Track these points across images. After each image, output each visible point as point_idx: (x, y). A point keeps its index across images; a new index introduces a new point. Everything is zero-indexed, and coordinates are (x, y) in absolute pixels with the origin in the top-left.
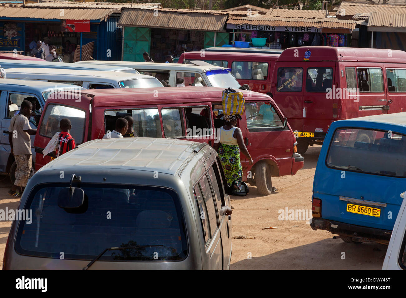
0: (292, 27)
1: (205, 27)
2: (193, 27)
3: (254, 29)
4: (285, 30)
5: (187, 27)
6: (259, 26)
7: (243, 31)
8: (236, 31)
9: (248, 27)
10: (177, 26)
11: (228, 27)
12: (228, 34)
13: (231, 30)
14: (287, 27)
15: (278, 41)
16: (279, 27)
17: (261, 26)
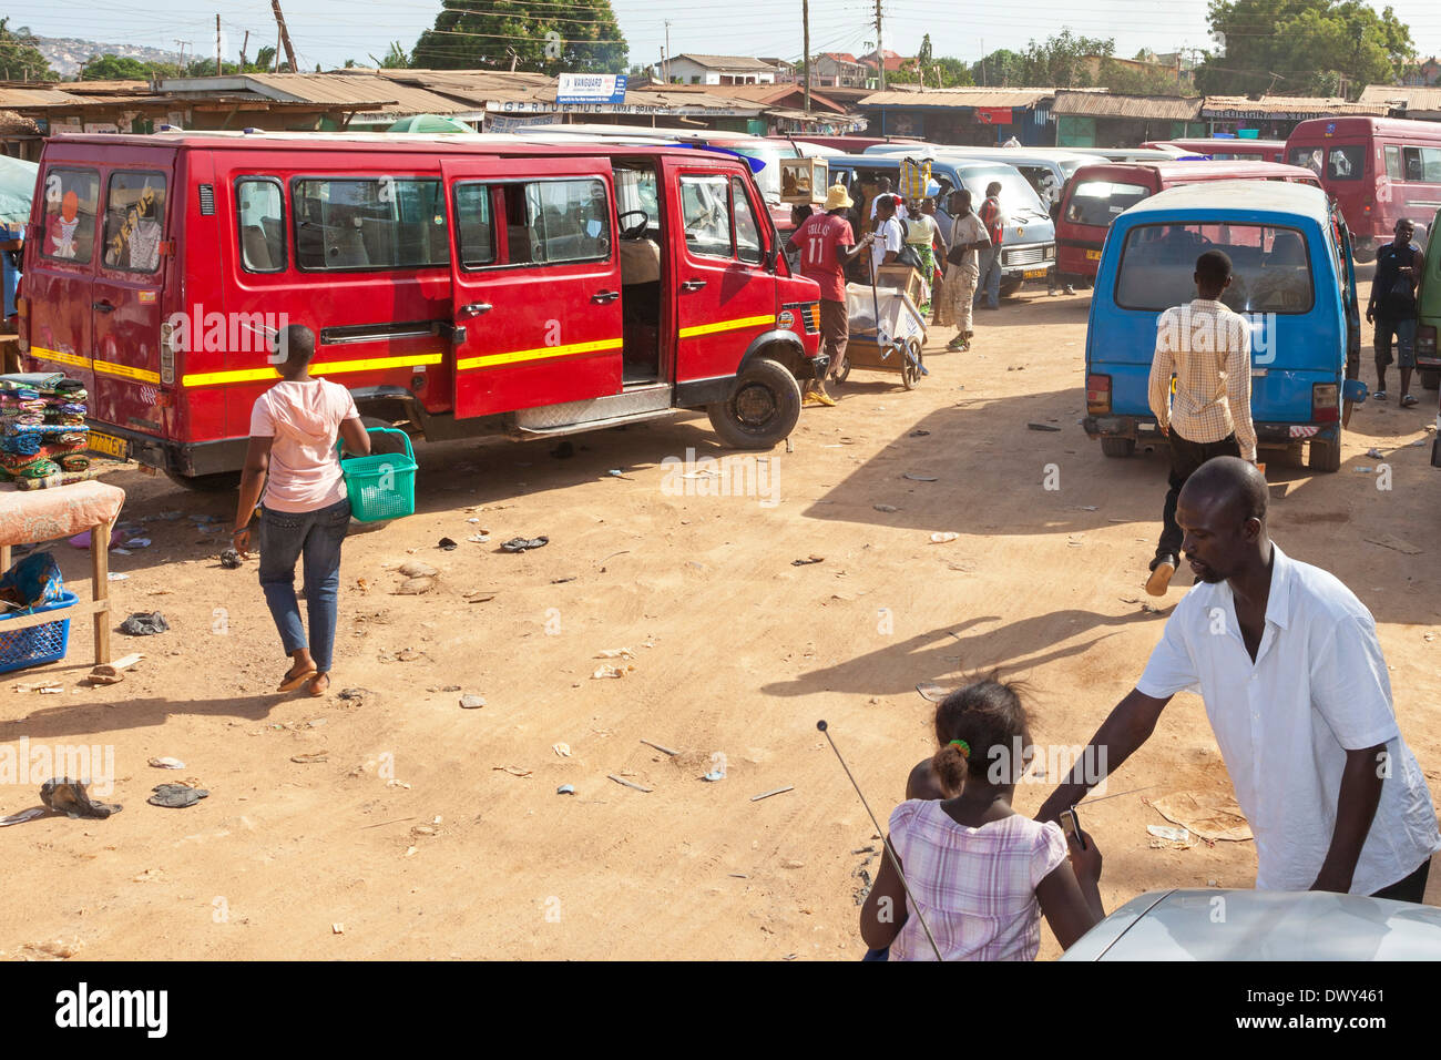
0: (1296, 113)
1: (1172, 115)
2: (1156, 115)
3: (1242, 116)
4: (1285, 117)
5: (1146, 115)
6: (1249, 112)
7: (1225, 119)
8: (1215, 119)
9: (1233, 114)
10: (1133, 114)
11: (1205, 114)
12: (1203, 126)
13: (1209, 119)
14: (1288, 113)
15: (1276, 133)
16: (1278, 113)
17: (1252, 112)
